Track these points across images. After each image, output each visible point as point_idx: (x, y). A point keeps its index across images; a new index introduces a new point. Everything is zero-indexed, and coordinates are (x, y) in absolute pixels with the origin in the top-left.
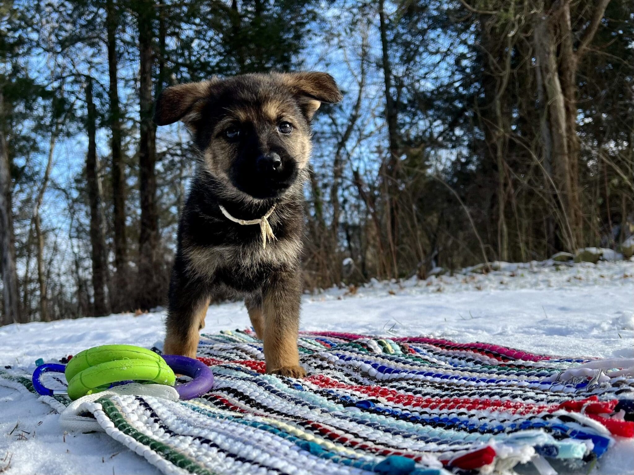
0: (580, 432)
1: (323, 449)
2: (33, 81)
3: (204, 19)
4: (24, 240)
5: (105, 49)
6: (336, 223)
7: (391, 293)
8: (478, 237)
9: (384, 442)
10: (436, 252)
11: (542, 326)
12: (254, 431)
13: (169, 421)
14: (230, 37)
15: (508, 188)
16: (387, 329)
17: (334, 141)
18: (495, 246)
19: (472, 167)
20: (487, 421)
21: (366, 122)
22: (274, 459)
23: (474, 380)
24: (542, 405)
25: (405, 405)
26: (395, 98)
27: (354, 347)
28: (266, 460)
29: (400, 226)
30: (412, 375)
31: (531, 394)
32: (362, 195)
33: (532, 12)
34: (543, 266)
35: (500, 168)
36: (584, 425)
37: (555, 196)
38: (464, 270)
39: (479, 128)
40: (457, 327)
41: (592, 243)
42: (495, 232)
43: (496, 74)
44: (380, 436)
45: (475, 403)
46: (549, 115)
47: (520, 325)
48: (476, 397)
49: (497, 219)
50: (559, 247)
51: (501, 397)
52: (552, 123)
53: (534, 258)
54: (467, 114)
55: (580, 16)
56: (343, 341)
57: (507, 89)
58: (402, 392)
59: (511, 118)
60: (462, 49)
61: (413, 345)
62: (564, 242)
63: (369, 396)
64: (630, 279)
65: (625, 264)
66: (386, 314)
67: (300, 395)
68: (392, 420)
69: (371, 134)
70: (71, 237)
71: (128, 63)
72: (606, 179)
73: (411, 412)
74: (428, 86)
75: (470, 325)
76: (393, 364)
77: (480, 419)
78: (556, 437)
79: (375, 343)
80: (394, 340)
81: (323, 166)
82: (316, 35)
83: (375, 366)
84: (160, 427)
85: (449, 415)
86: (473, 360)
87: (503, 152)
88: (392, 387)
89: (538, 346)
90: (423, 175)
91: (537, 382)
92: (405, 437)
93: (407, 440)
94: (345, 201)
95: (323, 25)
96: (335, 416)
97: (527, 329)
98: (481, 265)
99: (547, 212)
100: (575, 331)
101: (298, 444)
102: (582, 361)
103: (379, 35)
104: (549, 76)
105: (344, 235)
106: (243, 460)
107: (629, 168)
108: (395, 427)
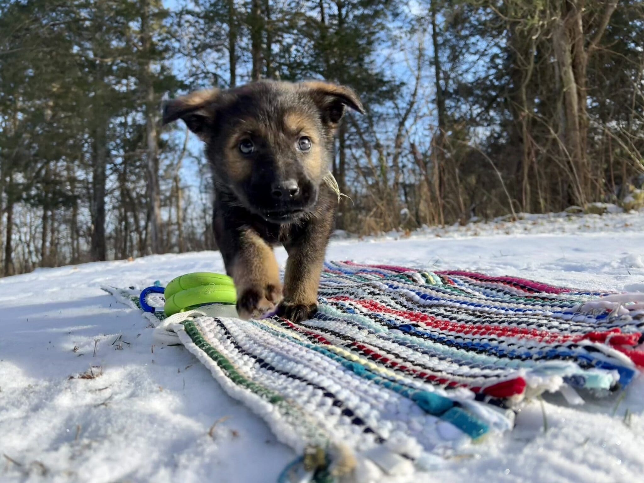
0: (605, 363)
1: (366, 370)
2: (174, 77)
3: (299, 30)
4: (168, 194)
5: (227, 53)
6: (397, 183)
7: (438, 236)
8: (507, 193)
9: (422, 363)
10: (474, 205)
11: (561, 263)
12: (307, 351)
13: (239, 338)
14: (319, 44)
15: (530, 157)
16: (431, 263)
17: (397, 121)
18: (521, 201)
19: (503, 141)
20: (515, 347)
21: (420, 106)
22: (321, 378)
23: (503, 309)
24: (566, 335)
25: (442, 329)
26: (443, 88)
27: (401, 278)
28: (314, 378)
29: (447, 186)
30: (450, 303)
31: (555, 323)
32: (417, 161)
33: (553, 18)
34: (559, 216)
35: (525, 140)
36: (609, 356)
37: (569, 163)
38: (496, 219)
39: (509, 111)
40: (490, 263)
41: (597, 200)
42: (521, 190)
43: (522, 68)
44: (418, 357)
45: (504, 330)
46: (564, 99)
47: (542, 262)
48: (506, 324)
49: (522, 180)
50: (571, 201)
51: (528, 325)
52: (567, 105)
53: (551, 211)
54: (499, 100)
55: (591, 22)
56: (394, 273)
57: (531, 81)
58: (439, 318)
59: (533, 103)
60: (496, 50)
61: (452, 277)
62: (575, 198)
63: (411, 320)
64: (631, 227)
65: (625, 216)
66: (432, 252)
67: (352, 317)
68: (430, 343)
69: (425, 115)
70: (201, 192)
71: (244, 64)
72: (610, 148)
73: (447, 336)
74: (469, 78)
75: (500, 262)
76: (434, 293)
77: (509, 345)
78: (582, 366)
79: (419, 275)
80: (436, 273)
81: (387, 139)
82: (384, 41)
83: (418, 294)
84: (232, 343)
85: (481, 340)
86: (503, 291)
87: (527, 128)
88: (431, 313)
89: (558, 280)
90: (465, 146)
91: (560, 312)
92: (441, 359)
93: (442, 362)
94: (404, 166)
95: (389, 33)
96: (380, 337)
97: (548, 266)
98: (509, 215)
99: (561, 174)
100: (589, 268)
101: (343, 364)
102: (599, 294)
103: (432, 40)
104: (565, 69)
105: (403, 192)
106: (294, 377)
107: (629, 139)
108: (432, 350)
